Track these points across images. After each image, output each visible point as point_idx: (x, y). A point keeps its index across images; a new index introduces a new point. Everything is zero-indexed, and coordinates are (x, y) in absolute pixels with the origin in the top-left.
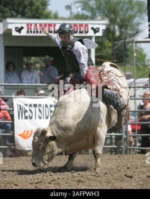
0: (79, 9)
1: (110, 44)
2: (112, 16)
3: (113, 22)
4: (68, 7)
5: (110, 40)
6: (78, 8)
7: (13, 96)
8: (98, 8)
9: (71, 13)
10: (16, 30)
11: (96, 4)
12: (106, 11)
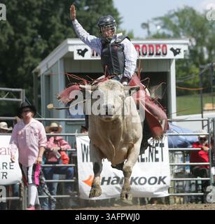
0: (159, 27)
1: (197, 71)
2: (200, 36)
3: (200, 42)
4: (145, 25)
5: (197, 65)
6: (156, 25)
7: (76, 134)
8: (182, 26)
9: (149, 32)
10: (78, 53)
11: (179, 21)
12: (192, 30)
